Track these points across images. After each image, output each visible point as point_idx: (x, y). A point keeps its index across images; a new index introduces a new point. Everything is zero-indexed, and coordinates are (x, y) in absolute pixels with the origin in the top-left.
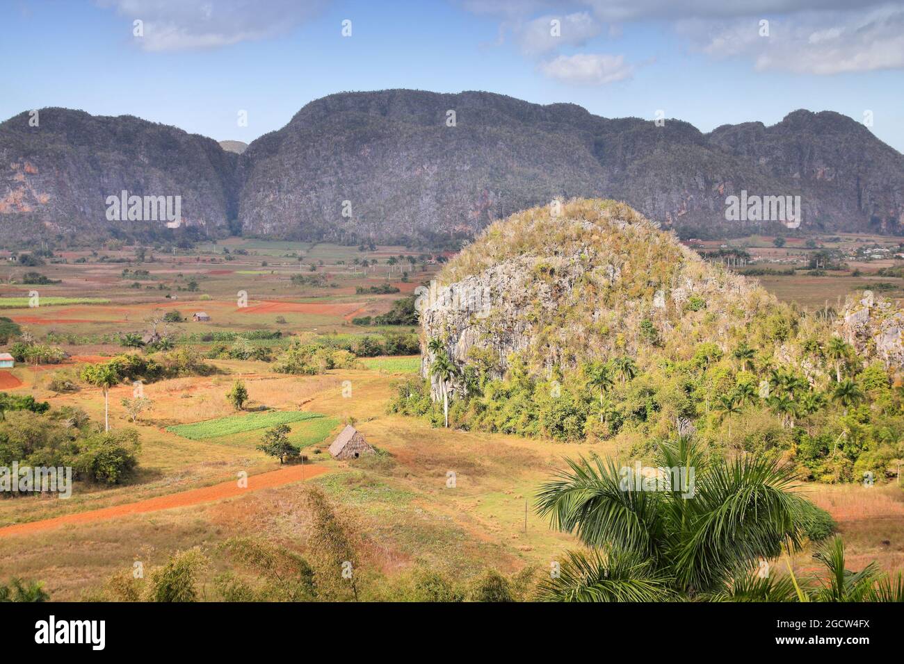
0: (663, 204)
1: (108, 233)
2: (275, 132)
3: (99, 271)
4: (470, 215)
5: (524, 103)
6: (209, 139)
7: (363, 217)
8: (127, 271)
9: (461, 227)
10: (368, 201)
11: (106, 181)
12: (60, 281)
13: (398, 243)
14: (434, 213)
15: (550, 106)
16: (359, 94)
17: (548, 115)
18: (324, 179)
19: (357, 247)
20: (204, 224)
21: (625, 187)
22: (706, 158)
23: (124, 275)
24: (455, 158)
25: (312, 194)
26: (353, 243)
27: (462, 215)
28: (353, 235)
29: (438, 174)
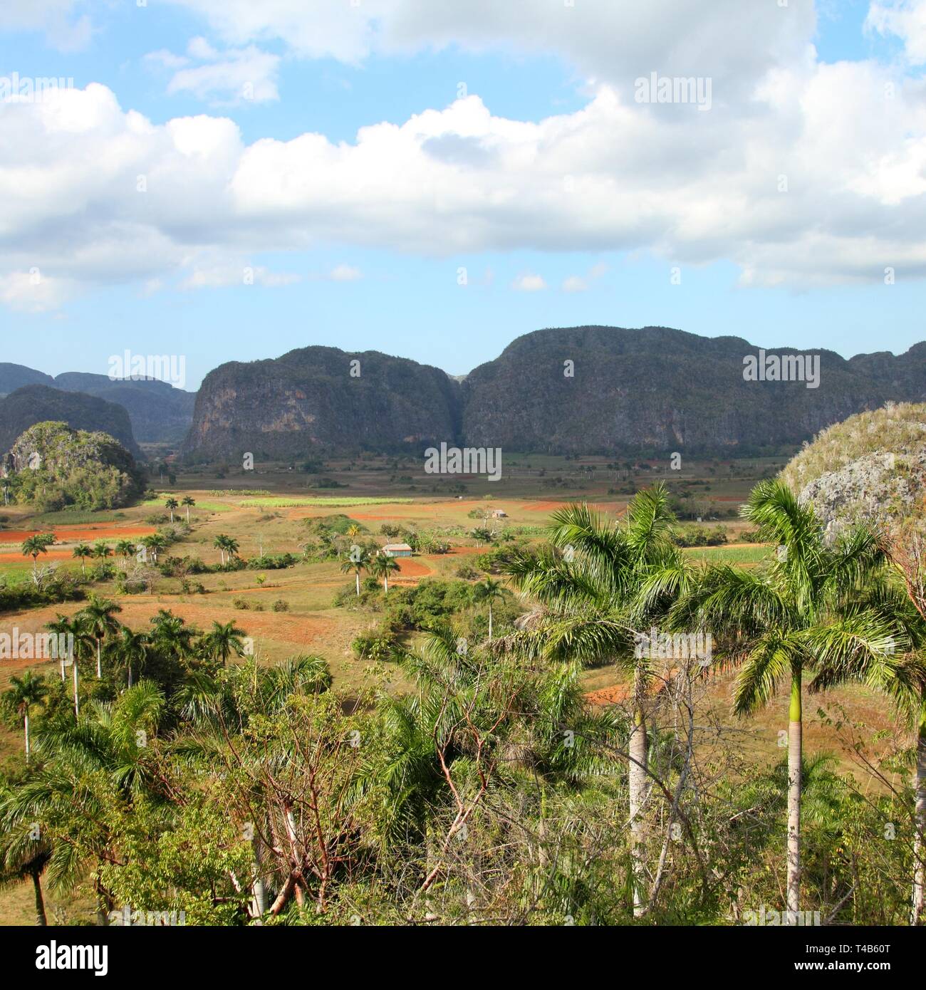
0: (817, 419)
1: (360, 447)
2: (490, 362)
3: (367, 477)
4: (658, 429)
5: (695, 336)
6: (437, 369)
7: (567, 432)
8: (394, 477)
9: (649, 439)
10: (571, 418)
11: (357, 404)
12: (347, 486)
13: (596, 453)
14: (627, 427)
15: (717, 338)
16: (559, 330)
17: (716, 346)
18: (533, 401)
19: (563, 457)
20: (435, 438)
21: (784, 405)
22: (851, 380)
23: (392, 480)
24: (643, 382)
25: (524, 413)
26: (559, 454)
27: (650, 429)
28: (559, 446)
29: (629, 395)
